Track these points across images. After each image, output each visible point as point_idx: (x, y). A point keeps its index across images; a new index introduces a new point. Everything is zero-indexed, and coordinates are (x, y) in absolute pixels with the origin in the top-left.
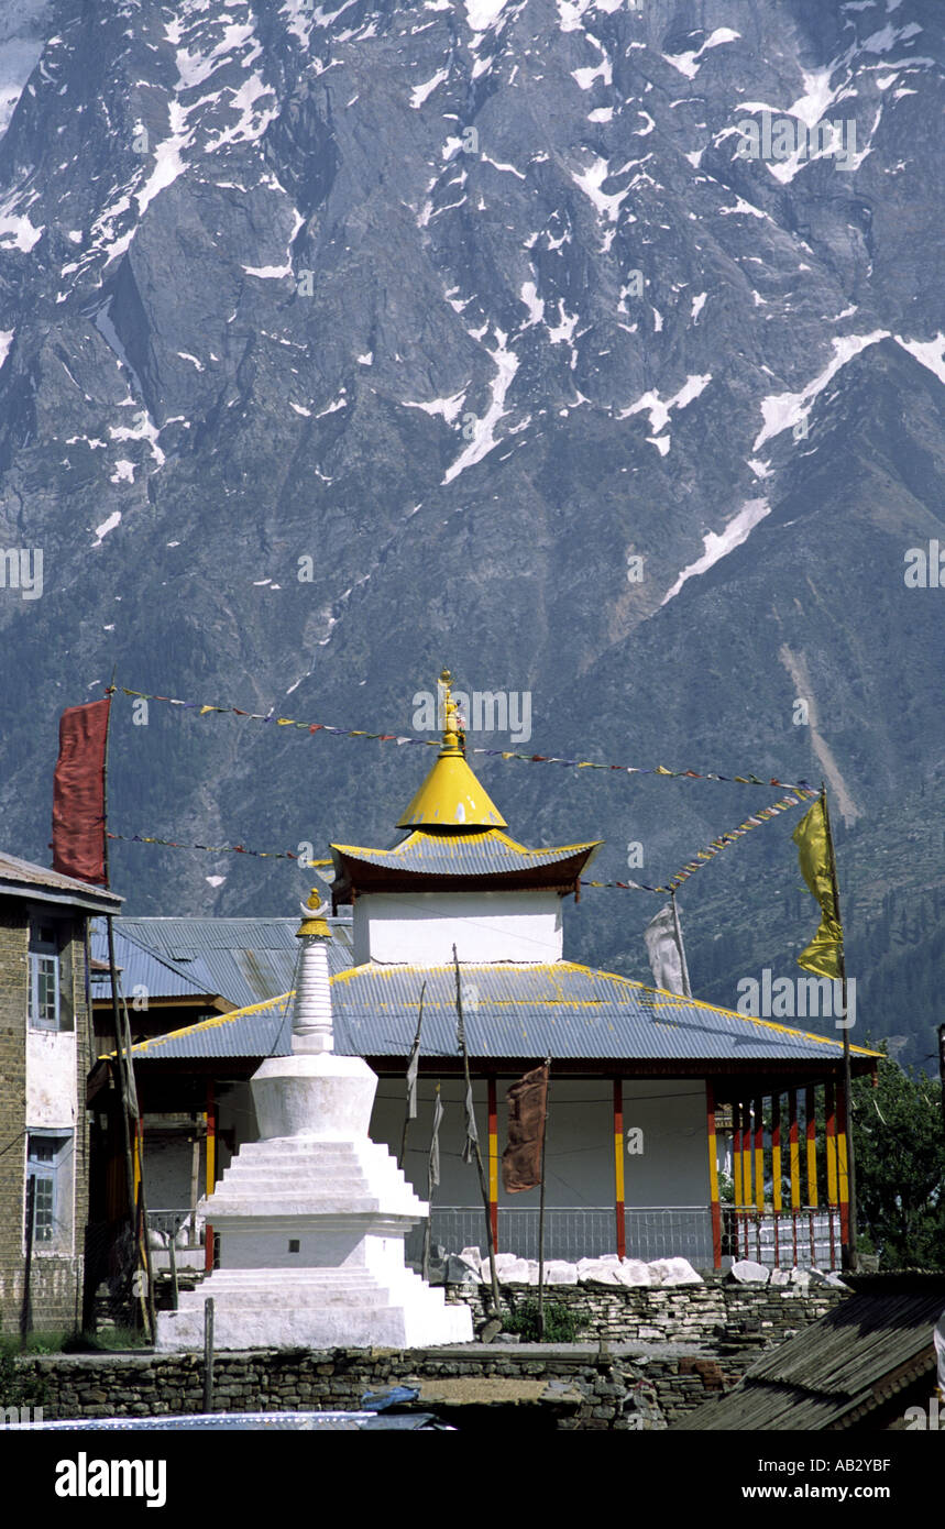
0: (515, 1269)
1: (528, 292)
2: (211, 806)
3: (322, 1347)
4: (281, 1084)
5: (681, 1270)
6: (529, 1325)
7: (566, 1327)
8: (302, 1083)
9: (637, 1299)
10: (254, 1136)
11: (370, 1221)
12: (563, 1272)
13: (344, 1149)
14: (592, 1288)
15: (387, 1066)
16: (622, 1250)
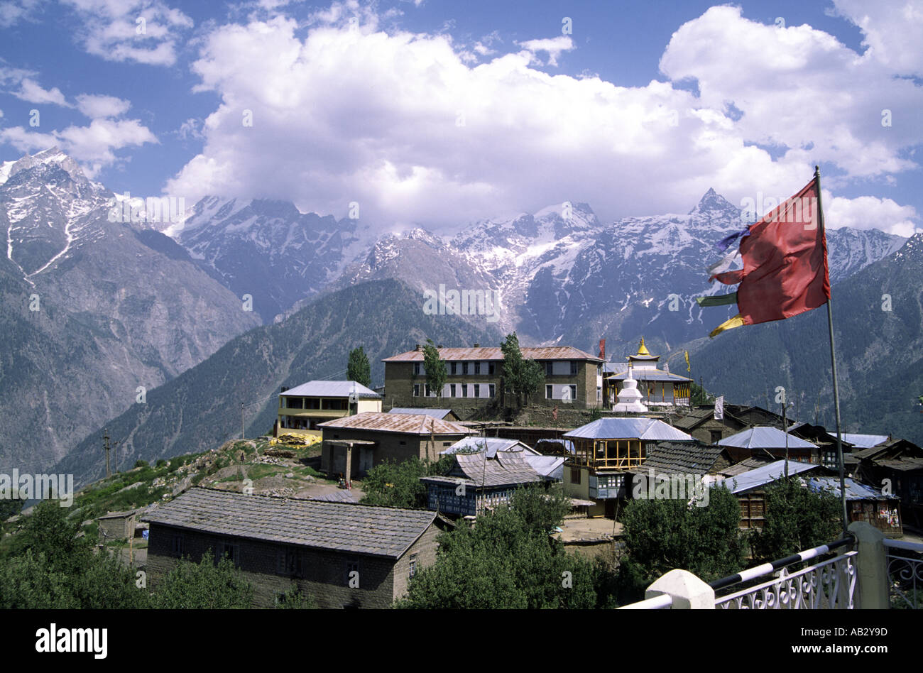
0: (651, 403)
1: (631, 289)
2: (593, 348)
3: (632, 411)
4: (626, 383)
5: (670, 404)
6: (653, 409)
7: (657, 410)
8: (628, 383)
9: (665, 407)
10: (623, 388)
11: (636, 398)
12: (657, 404)
13: (633, 390)
14: (660, 406)
15: (638, 381)
16: (663, 402)
